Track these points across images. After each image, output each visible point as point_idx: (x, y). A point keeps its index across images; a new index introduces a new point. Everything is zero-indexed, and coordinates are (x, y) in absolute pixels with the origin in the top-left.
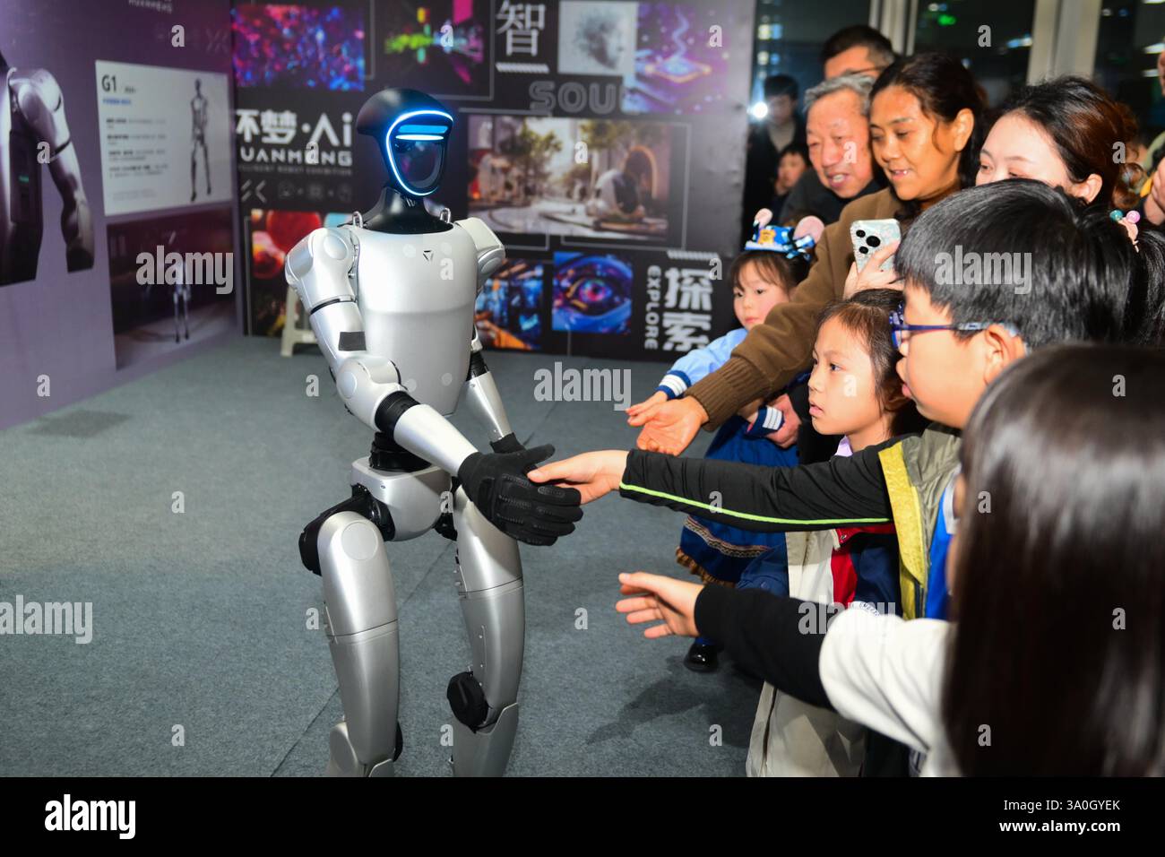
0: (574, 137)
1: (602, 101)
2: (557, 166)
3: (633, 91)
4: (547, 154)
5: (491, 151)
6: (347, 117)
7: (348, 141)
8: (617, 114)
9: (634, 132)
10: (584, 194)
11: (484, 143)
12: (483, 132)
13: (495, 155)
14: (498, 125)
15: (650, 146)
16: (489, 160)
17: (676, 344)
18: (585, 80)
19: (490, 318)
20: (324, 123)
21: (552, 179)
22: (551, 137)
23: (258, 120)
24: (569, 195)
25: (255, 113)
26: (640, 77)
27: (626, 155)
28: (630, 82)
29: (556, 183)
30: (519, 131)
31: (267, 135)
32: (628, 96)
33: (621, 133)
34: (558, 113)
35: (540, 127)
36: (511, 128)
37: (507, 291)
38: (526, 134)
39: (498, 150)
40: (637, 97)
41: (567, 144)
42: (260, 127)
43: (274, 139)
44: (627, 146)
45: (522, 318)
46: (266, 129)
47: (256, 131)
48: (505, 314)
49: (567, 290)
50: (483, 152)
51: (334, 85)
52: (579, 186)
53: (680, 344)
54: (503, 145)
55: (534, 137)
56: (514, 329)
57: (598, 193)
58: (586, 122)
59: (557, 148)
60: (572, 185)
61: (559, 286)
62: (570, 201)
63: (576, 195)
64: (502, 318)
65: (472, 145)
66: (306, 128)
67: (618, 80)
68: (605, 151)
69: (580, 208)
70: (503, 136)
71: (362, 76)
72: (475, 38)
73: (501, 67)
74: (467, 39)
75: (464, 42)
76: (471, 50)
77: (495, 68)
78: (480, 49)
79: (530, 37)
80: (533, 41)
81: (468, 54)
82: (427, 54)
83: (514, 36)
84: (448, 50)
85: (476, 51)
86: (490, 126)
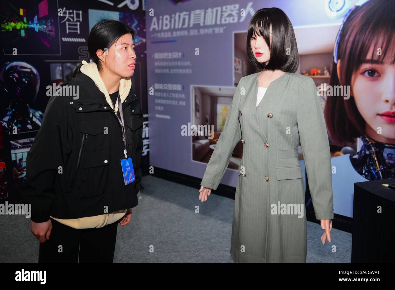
11: (58, 77)
12: (57, 71)
14: (64, 68)
72: (51, 25)
73: (64, 39)
74: (47, 25)
75: (45, 27)
76: (49, 31)
77: (62, 40)
78: (54, 30)
79: (76, 25)
80: (78, 27)
81: (48, 32)
82: (25, 32)
83: (69, 25)
84: (37, 30)
85: (52, 31)
86: (61, 68)
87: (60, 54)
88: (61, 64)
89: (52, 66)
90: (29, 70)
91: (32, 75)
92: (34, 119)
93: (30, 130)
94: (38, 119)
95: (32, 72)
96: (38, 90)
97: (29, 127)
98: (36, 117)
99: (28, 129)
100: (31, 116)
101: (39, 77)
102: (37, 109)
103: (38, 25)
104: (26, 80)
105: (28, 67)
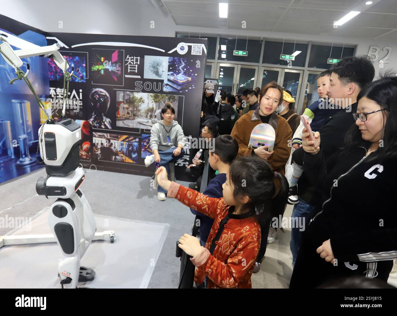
0: (148, 99)
1: (157, 88)
2: (143, 107)
3: (167, 85)
4: (140, 104)
5: (123, 102)
6: (81, 91)
7: (81, 98)
8: (162, 92)
9: (167, 98)
10: (151, 116)
11: (121, 100)
12: (120, 96)
13: (124, 104)
14: (125, 94)
15: (172, 102)
16: (122, 105)
17: (179, 164)
18: (152, 81)
19: (123, 153)
20: (74, 92)
21: (141, 111)
22: (141, 98)
23: (55, 90)
24: (147, 117)
25: (55, 89)
26: (169, 80)
27: (164, 105)
28: (166, 82)
29: (143, 113)
30: (131, 97)
31: (58, 95)
32: (165, 86)
33: (163, 98)
34: (144, 91)
35: (138, 95)
36: (130, 96)
37: (128, 145)
38: (133, 97)
39: (125, 102)
40: (168, 87)
41: (146, 101)
42: (56, 93)
43: (60, 96)
44: (165, 102)
45: (132, 154)
46: (58, 94)
47: (55, 94)
48: (127, 152)
49: (146, 146)
50: (121, 102)
51: (77, 81)
52: (150, 114)
53: (180, 164)
54: (126, 100)
55: (136, 98)
56: (130, 157)
57: (155, 116)
58: (152, 94)
59: (143, 102)
60: (148, 113)
61: (143, 144)
62: (146, 118)
63: (149, 117)
64: (126, 153)
65: (117, 100)
66: (69, 93)
67: (162, 81)
68: (158, 103)
69: (150, 121)
70: (127, 98)
71: (85, 78)
72: (119, 67)
73: (127, 76)
74: (116, 67)
75: (115, 68)
76: (117, 70)
77: (125, 76)
78: (120, 70)
79: (135, 67)
80: (136, 68)
81: (116, 72)
82: (104, 71)
83: (130, 66)
84: (110, 70)
85: (119, 71)
86: (123, 94)
87: (123, 85)
88: (123, 92)
89: (118, 92)
90: (104, 94)
91: (106, 97)
92: (106, 123)
93: (103, 129)
94: (108, 123)
95: (106, 95)
96: (108, 106)
97: (103, 127)
98: (106, 122)
99: (102, 128)
100: (104, 121)
101: (109, 99)
102: (107, 117)
103: (111, 67)
104: (103, 99)
105: (104, 92)
